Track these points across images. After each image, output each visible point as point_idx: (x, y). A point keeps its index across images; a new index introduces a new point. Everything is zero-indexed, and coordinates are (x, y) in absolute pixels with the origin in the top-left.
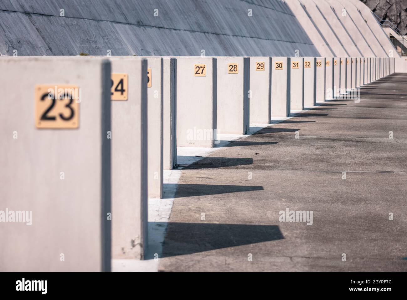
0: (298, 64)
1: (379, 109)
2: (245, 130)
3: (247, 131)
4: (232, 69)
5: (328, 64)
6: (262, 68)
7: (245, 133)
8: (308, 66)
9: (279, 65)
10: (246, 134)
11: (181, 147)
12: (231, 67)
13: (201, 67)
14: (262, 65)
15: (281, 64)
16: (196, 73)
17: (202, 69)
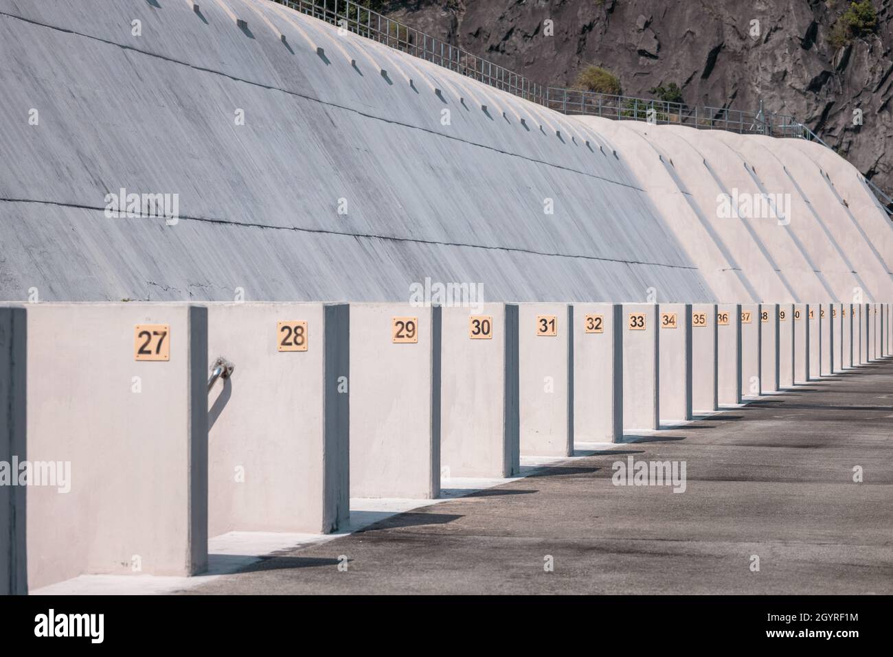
0: (553, 322)
1: (797, 450)
2: (333, 520)
3: (337, 522)
4: (291, 340)
5: (673, 322)
6: (410, 334)
7: (330, 528)
8: (597, 328)
9: (480, 326)
10: (333, 531)
11: (96, 574)
12: (287, 331)
13: (155, 333)
14: (410, 327)
15: (486, 324)
16: (141, 351)
17: (159, 337)
